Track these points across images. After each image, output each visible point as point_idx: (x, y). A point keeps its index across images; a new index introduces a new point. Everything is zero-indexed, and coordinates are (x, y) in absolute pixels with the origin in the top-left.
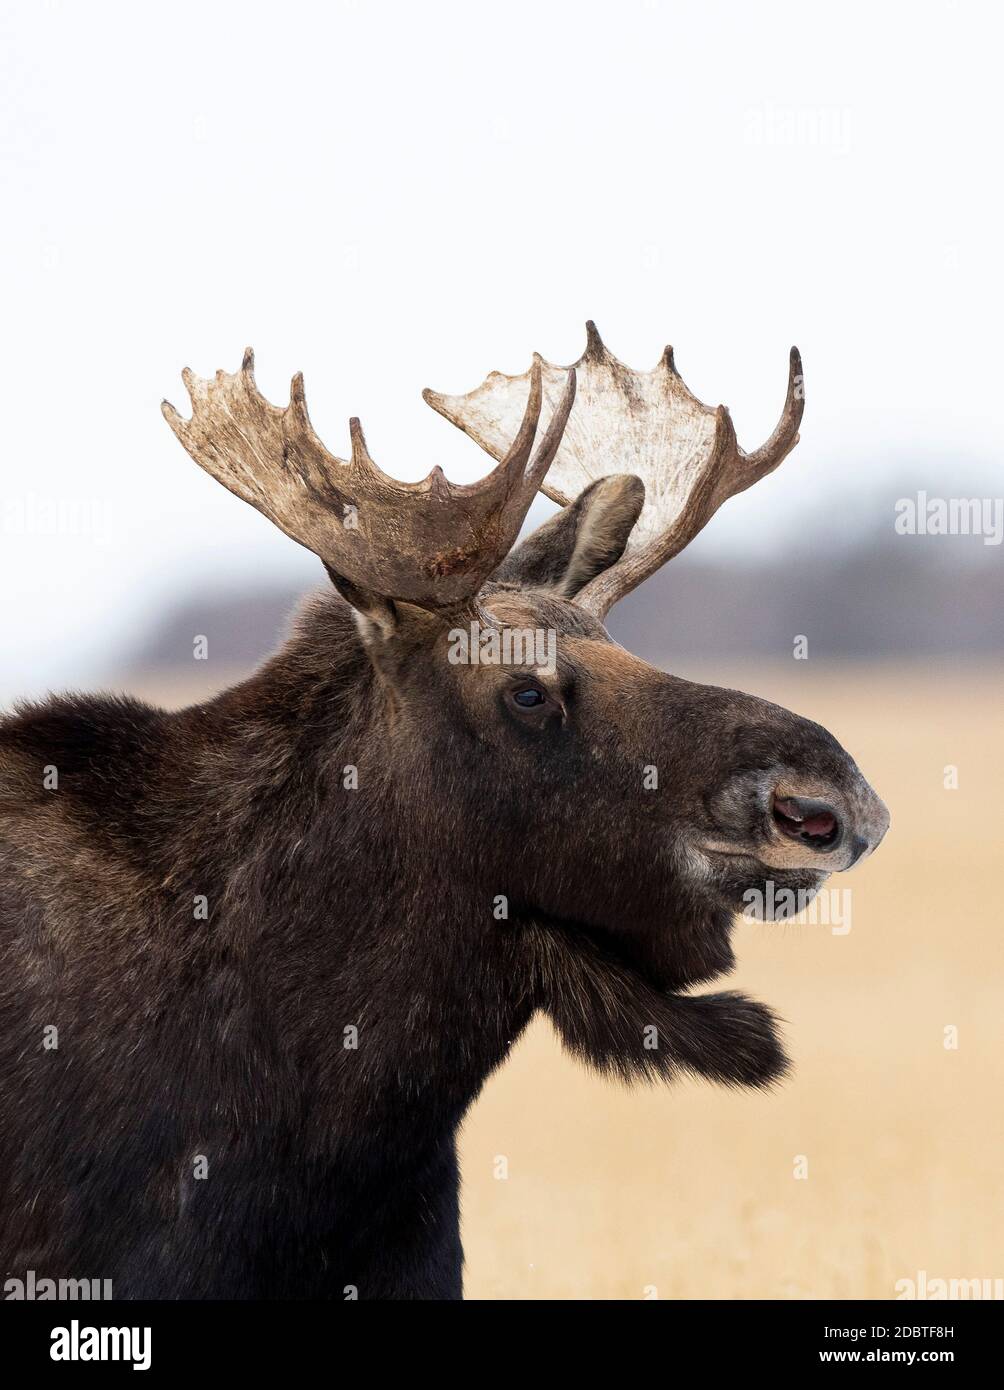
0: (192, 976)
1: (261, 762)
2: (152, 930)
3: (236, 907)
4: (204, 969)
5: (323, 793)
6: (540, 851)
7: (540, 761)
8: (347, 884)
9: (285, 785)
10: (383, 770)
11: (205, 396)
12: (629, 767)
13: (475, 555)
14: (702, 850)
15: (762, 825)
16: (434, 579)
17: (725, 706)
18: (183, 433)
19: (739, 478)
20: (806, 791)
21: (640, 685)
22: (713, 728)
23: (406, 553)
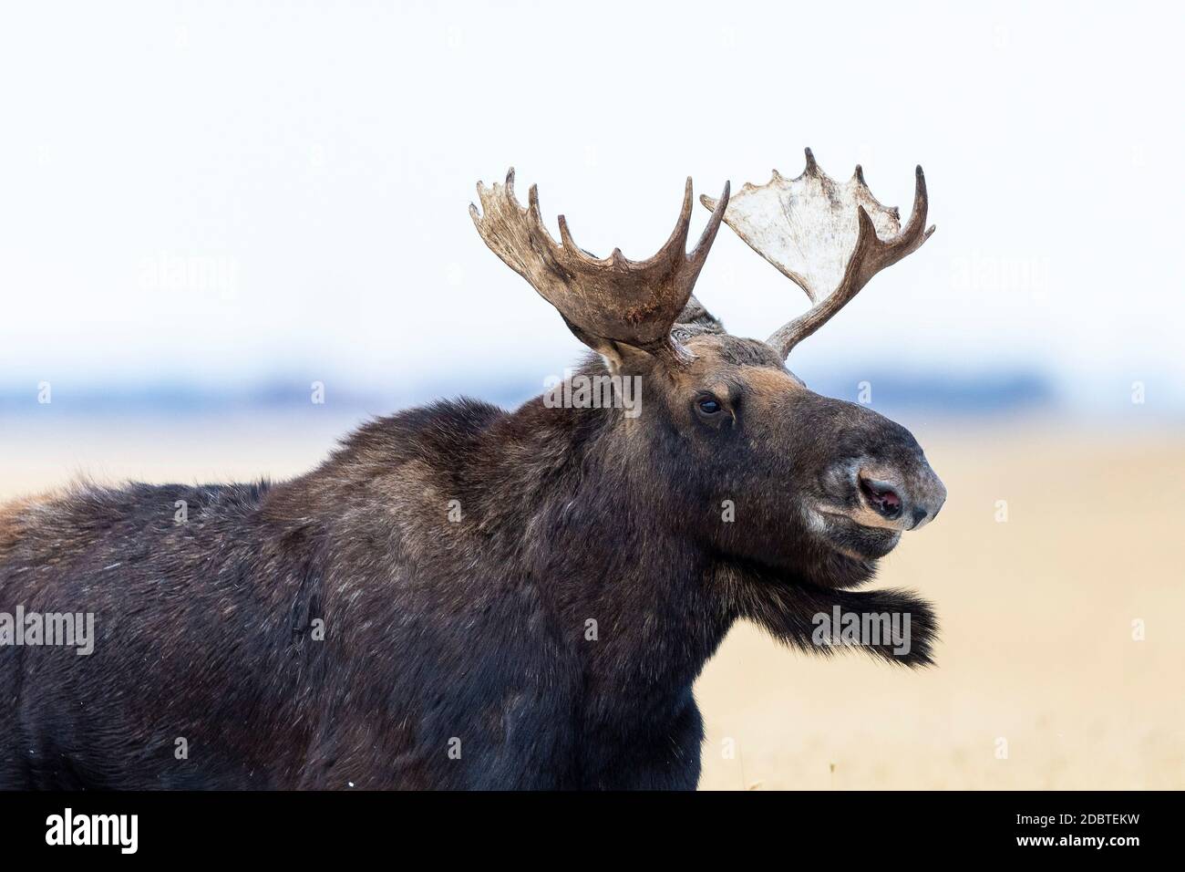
0: (508, 588)
1: (547, 452)
2: (475, 554)
3: (533, 545)
4: (516, 584)
7: (717, 450)
8: (601, 533)
9: (562, 466)
10: (621, 457)
11: (487, 201)
12: (773, 454)
13: (658, 309)
14: (819, 512)
15: (854, 496)
16: (633, 326)
17: (837, 413)
18: (479, 226)
19: (882, 256)
20: (878, 474)
21: (786, 398)
22: (826, 429)
23: (610, 307)
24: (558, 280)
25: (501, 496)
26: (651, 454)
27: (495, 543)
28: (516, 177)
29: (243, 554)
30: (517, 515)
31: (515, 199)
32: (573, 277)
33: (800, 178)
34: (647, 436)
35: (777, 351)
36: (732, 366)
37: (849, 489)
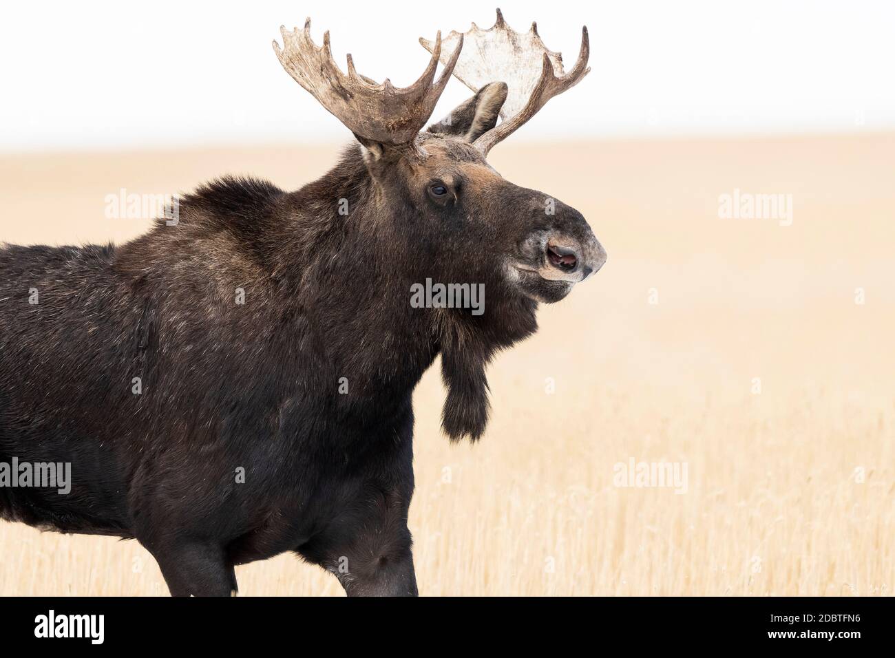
0: (287, 318)
1: (319, 219)
2: (267, 295)
3: (307, 287)
4: (293, 316)
5: (346, 233)
6: (442, 265)
7: (443, 221)
8: (357, 277)
9: (330, 230)
10: (372, 223)
11: (288, 40)
12: (484, 225)
13: (410, 121)
14: (516, 267)
15: (541, 258)
16: (391, 132)
17: (531, 198)
18: (280, 56)
19: (556, 88)
20: (563, 243)
21: (493, 186)
22: (523, 208)
23: (377, 119)
24: (340, 98)
25: (287, 253)
26: (395, 220)
27: (282, 286)
28: (312, 24)
29: (103, 292)
30: (297, 266)
31: (311, 39)
32: (352, 96)
34: (392, 208)
35: (481, 151)
36: (454, 162)
37: (539, 252)
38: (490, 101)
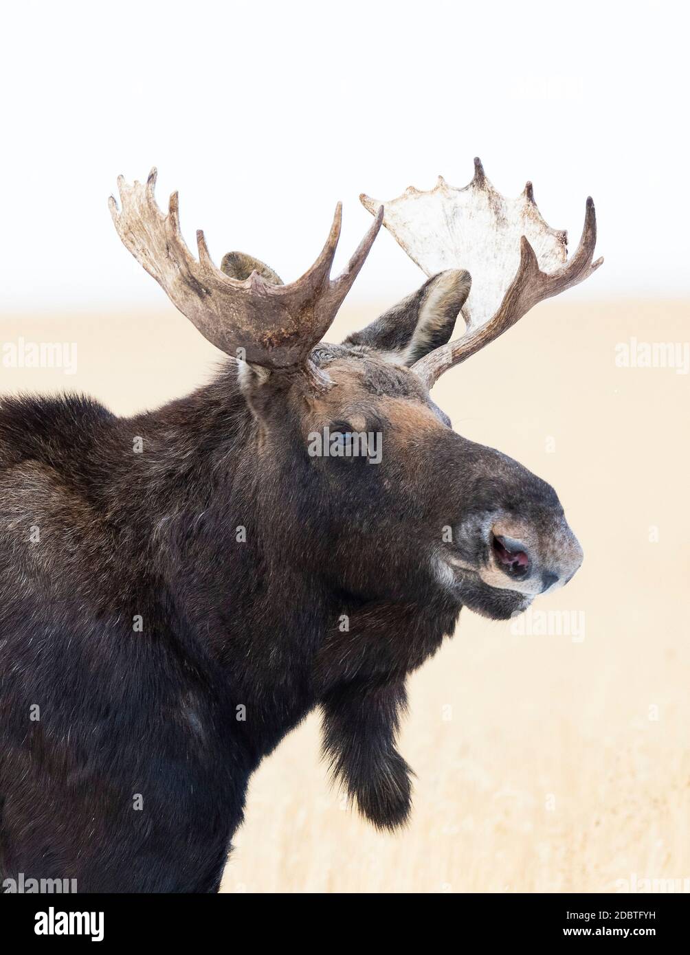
11: (127, 198)
12: (407, 497)
13: (296, 334)
14: (449, 563)
15: (484, 553)
16: (268, 349)
17: (477, 460)
18: (117, 222)
19: (543, 288)
20: (512, 532)
21: (425, 436)
22: (463, 476)
23: (245, 329)
24: (193, 293)
26: (281, 479)
28: (159, 178)
31: (155, 202)
32: (208, 292)
33: (467, 188)
34: (278, 460)
35: (423, 380)
36: (372, 396)
37: (480, 545)
38: (441, 299)
